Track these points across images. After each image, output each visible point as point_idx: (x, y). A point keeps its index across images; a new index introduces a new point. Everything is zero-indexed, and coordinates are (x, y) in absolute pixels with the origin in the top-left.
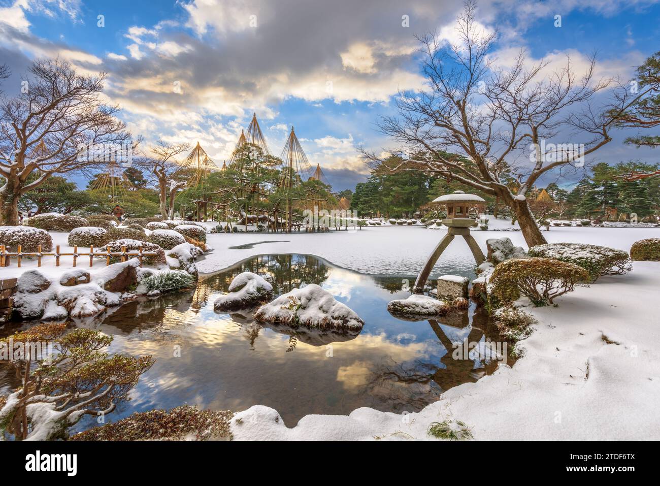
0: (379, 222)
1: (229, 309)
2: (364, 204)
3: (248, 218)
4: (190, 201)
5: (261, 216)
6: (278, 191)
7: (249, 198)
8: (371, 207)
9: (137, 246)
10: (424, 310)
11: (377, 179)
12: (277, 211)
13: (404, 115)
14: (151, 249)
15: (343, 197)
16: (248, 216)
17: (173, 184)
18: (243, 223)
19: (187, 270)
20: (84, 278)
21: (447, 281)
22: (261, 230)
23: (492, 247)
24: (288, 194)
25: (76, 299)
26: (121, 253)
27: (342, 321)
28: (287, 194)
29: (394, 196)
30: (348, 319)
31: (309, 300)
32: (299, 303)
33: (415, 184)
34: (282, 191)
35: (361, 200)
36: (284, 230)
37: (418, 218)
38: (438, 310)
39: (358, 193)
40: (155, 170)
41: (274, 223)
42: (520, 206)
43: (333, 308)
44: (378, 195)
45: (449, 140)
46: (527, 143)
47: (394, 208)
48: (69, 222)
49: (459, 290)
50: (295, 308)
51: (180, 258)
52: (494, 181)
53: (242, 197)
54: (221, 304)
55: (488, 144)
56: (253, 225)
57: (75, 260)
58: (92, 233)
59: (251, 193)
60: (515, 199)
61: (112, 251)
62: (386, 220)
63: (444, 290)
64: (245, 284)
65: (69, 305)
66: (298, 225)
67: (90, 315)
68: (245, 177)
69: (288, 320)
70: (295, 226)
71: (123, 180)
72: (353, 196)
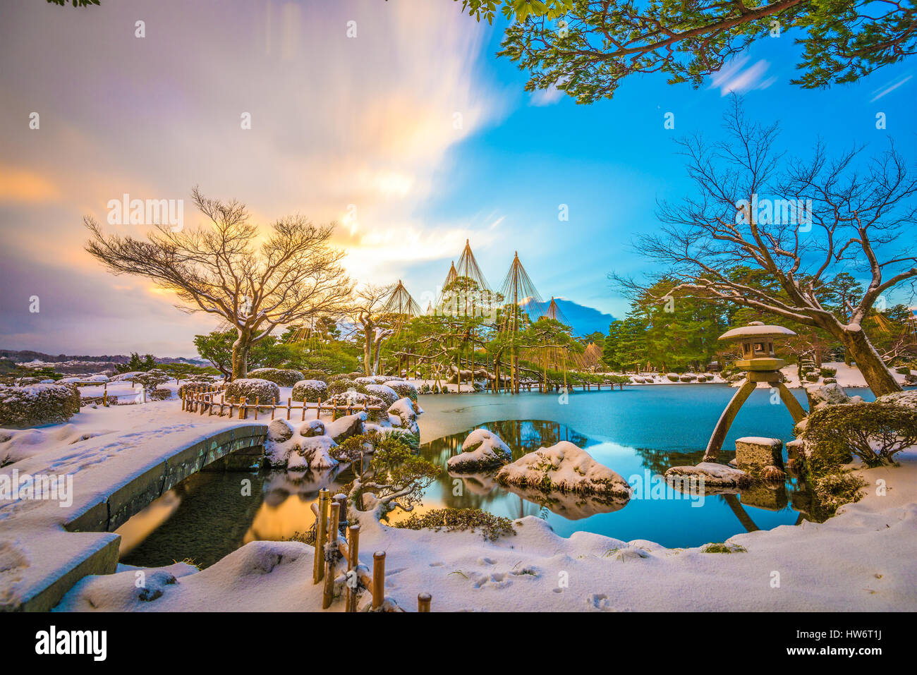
0: (650, 378)
1: (465, 470)
2: (624, 352)
3: (461, 375)
4: (392, 353)
5: (478, 372)
6: (499, 337)
7: (462, 348)
8: (635, 356)
9: (361, 399)
10: (716, 480)
11: (642, 314)
12: (499, 363)
13: (667, 231)
14: (375, 402)
15: (591, 343)
16: (461, 371)
17: (378, 332)
18: (455, 381)
19: (410, 428)
20: (319, 430)
21: (749, 444)
22: (478, 391)
23: (813, 397)
24: (514, 340)
25: (315, 450)
26: (347, 407)
27: (604, 485)
28: (511, 340)
29: (671, 339)
30: (612, 483)
31: (562, 460)
32: (549, 463)
33: (705, 319)
34: (505, 336)
35: (619, 346)
36: (508, 391)
37: (716, 371)
38: (736, 480)
39: (613, 336)
40: (361, 316)
41: (495, 380)
42: (854, 340)
43: (591, 470)
44: (645, 337)
45: (739, 255)
46: (855, 251)
47: (674, 357)
48: (289, 376)
49: (768, 455)
50: (545, 468)
51: (402, 415)
52: (810, 307)
53: (452, 346)
54: (456, 464)
55: (796, 256)
56: (467, 384)
57: (304, 414)
58: (313, 386)
59: (464, 340)
60: (845, 330)
61: (338, 405)
62: (661, 376)
63: (746, 456)
64: (481, 443)
65: (309, 456)
66: (527, 384)
67: (327, 468)
68: (456, 320)
69: (537, 482)
70: (523, 384)
71: (315, 331)
72: (606, 341)
